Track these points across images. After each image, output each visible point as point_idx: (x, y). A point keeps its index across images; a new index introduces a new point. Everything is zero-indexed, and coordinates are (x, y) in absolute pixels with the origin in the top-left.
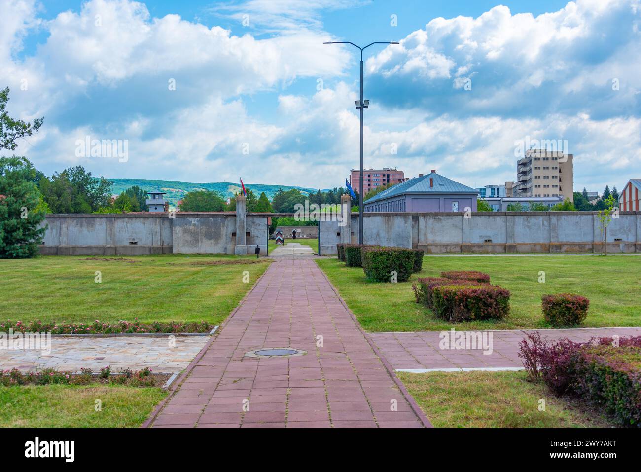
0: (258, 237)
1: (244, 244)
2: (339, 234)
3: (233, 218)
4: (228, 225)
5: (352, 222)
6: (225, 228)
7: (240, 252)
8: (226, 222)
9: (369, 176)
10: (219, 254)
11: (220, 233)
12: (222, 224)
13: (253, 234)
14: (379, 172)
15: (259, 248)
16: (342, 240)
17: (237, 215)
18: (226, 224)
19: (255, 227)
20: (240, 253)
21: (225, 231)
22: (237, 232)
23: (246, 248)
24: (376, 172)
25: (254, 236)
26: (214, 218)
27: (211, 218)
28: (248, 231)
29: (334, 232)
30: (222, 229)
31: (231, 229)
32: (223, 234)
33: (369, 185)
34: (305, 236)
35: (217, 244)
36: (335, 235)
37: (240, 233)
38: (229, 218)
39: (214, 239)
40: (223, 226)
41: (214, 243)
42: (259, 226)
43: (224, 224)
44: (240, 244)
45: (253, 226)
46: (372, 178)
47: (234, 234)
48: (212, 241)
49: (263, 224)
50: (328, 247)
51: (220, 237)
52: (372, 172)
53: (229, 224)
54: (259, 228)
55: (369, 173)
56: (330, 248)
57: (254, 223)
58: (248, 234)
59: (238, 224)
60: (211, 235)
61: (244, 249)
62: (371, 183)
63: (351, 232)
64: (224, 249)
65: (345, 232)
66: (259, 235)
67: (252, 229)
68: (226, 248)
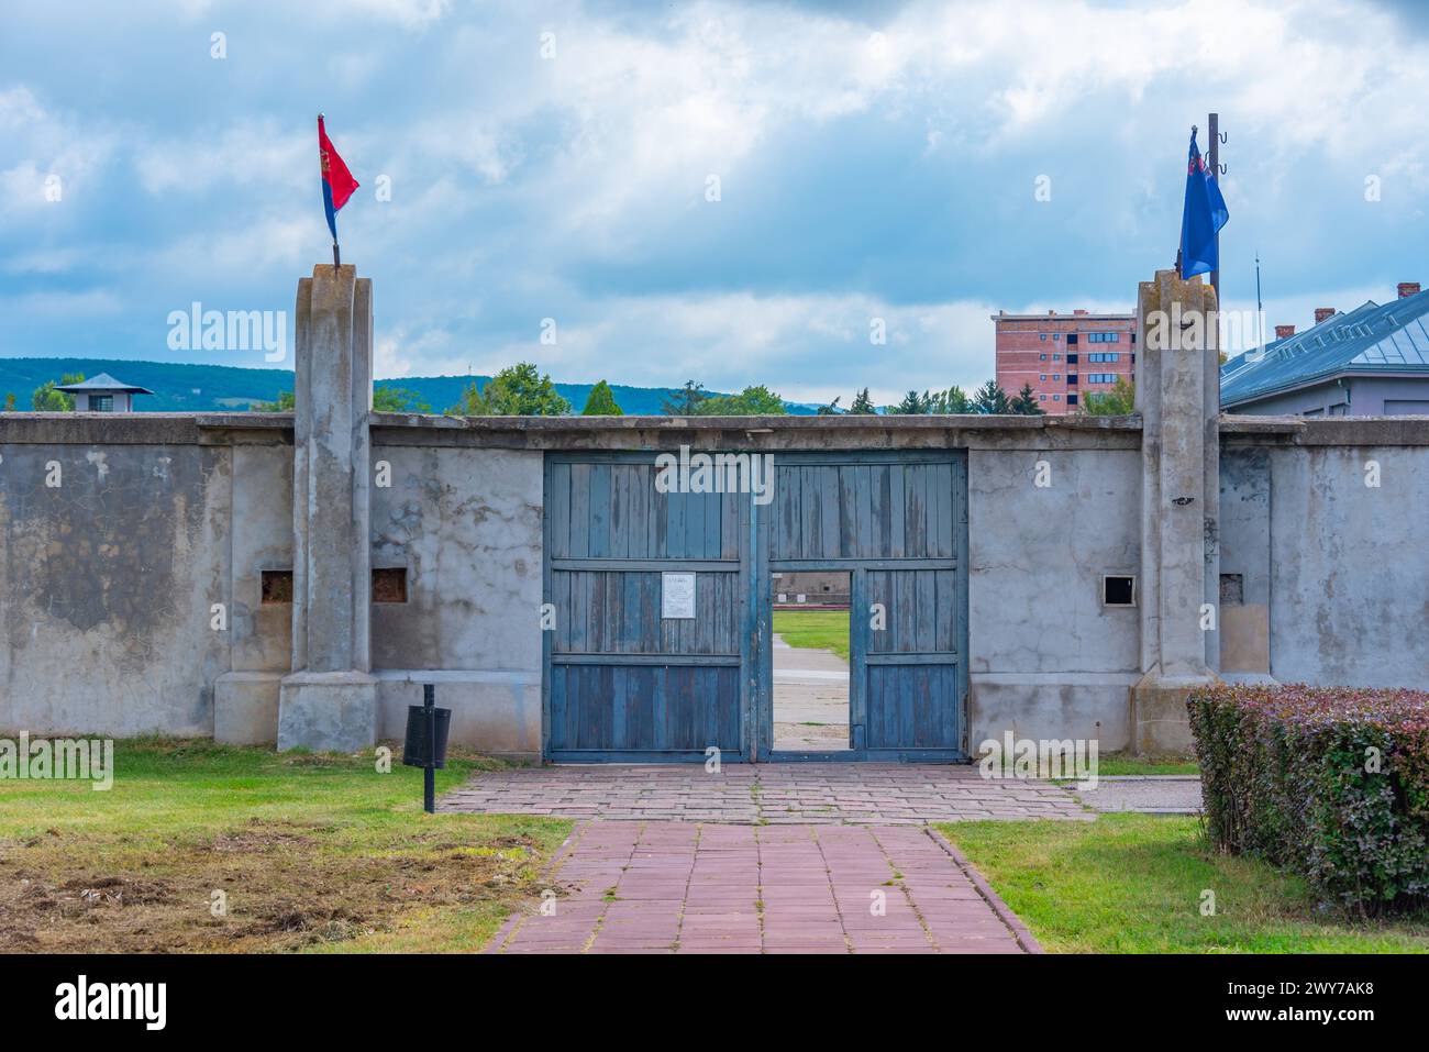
0: (467, 605)
1: (353, 666)
2: (1119, 591)
3: (270, 456)
4: (227, 511)
5: (1234, 496)
6: (208, 528)
7: (323, 727)
8: (215, 487)
9: (1072, 339)
10: (158, 741)
11: (165, 576)
12: (180, 501)
13: (427, 581)
14: (1115, 326)
15: (443, 716)
16: (1148, 637)
17: (299, 434)
18: (211, 503)
19: (448, 527)
20: (320, 736)
21: (205, 562)
22: (298, 571)
23: (369, 693)
24: (1103, 326)
25: (438, 603)
26: (121, 452)
27: (95, 456)
28: (390, 558)
29: (1084, 570)
30: (181, 543)
31: (249, 548)
32: (190, 586)
33: (1072, 380)
34: (801, 598)
35: (137, 659)
36: (1087, 596)
37: (323, 576)
38: (239, 457)
39: (119, 626)
40: (193, 521)
41: (118, 650)
42: (480, 516)
43: (196, 499)
44: (321, 664)
45: (430, 522)
46: (1085, 348)
47: (276, 583)
48: (100, 637)
49: (509, 506)
50: (1033, 698)
51: (166, 605)
52: (1083, 326)
53: (241, 501)
54: (469, 529)
55: (1071, 328)
56: (1051, 704)
57: (436, 493)
58: (390, 582)
59: (308, 503)
60: (98, 590)
61: (349, 710)
62: (1083, 373)
63: (1225, 577)
64: (195, 699)
65: (1176, 577)
66: (479, 596)
67: (425, 547)
68: (207, 698)
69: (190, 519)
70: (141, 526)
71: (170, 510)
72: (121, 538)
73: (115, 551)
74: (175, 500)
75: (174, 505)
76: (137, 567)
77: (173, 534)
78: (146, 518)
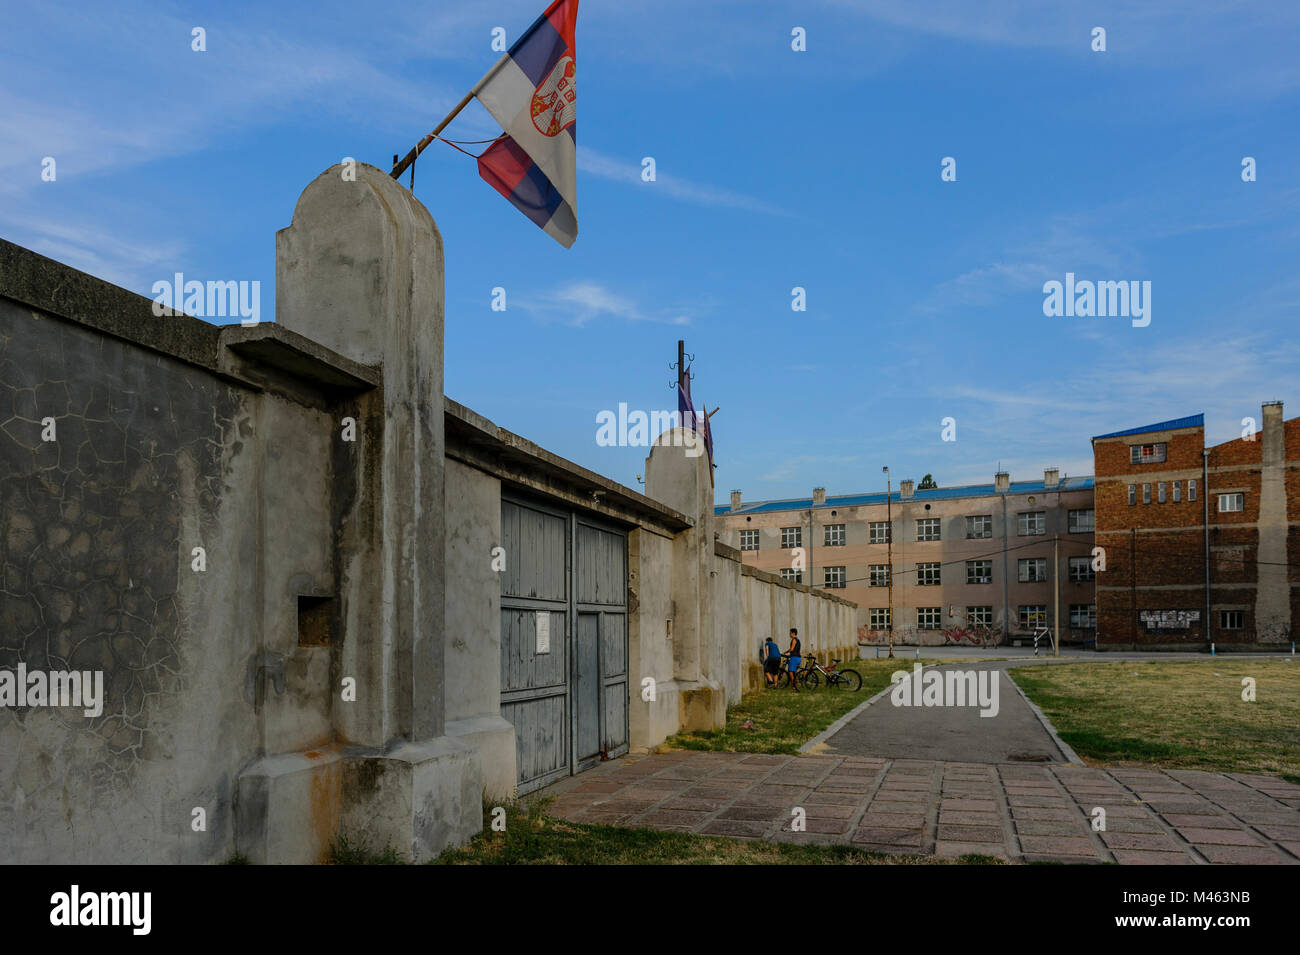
36: (664, 632)
49: (484, 536)
69: (203, 501)
70: (128, 502)
71: (173, 480)
72: (93, 518)
73: (81, 546)
74: (181, 462)
75: (180, 472)
76: (121, 581)
77: (179, 522)
78: (134, 486)
